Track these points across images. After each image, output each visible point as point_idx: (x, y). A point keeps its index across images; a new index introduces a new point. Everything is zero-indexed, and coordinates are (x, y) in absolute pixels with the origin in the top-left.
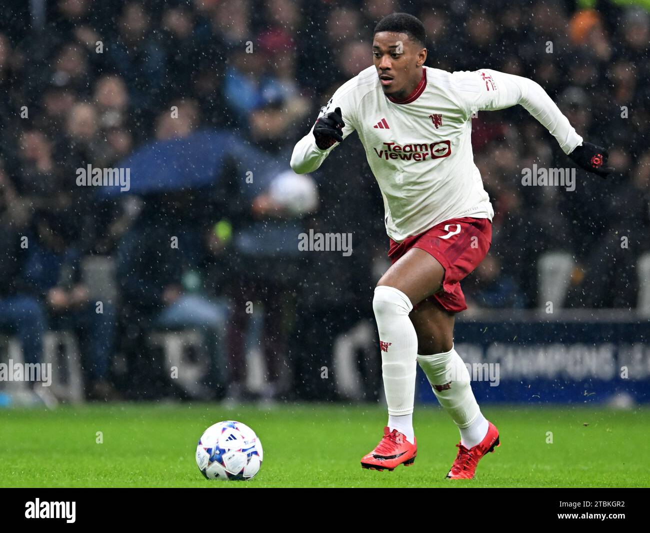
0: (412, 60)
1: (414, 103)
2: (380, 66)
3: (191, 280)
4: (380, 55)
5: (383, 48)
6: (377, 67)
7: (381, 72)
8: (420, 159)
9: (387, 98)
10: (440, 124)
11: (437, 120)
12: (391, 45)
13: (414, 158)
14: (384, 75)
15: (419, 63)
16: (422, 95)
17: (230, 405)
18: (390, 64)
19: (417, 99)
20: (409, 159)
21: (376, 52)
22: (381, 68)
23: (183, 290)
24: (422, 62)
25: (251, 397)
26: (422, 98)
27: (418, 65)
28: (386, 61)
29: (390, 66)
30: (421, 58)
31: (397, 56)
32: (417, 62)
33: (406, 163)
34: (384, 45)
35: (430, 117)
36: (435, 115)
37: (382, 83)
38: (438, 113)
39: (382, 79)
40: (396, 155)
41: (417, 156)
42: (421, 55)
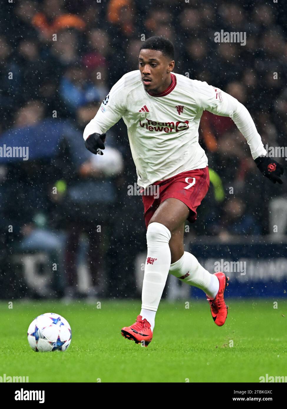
0: (164, 68)
1: (166, 97)
2: (143, 71)
3: (40, 219)
4: (143, 64)
5: (146, 60)
6: (141, 71)
7: (144, 75)
8: (169, 131)
9: (147, 93)
10: (182, 112)
11: (180, 109)
12: (151, 58)
13: (165, 130)
14: (146, 78)
15: (169, 71)
16: (172, 92)
17: (67, 302)
18: (150, 71)
19: (168, 95)
20: (161, 131)
21: (140, 62)
22: (143, 73)
23: (35, 226)
24: (171, 69)
25: (81, 296)
26: (172, 94)
27: (168, 71)
28: (147, 69)
29: (150, 72)
30: (171, 67)
31: (155, 66)
32: (168, 70)
33: (159, 133)
34: (146, 58)
35: (176, 107)
36: (180, 106)
37: (144, 83)
38: (182, 105)
39: (144, 80)
40: (153, 128)
41: (167, 129)
42: (171, 65)
